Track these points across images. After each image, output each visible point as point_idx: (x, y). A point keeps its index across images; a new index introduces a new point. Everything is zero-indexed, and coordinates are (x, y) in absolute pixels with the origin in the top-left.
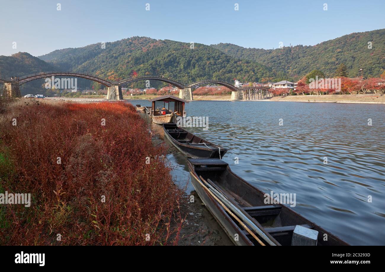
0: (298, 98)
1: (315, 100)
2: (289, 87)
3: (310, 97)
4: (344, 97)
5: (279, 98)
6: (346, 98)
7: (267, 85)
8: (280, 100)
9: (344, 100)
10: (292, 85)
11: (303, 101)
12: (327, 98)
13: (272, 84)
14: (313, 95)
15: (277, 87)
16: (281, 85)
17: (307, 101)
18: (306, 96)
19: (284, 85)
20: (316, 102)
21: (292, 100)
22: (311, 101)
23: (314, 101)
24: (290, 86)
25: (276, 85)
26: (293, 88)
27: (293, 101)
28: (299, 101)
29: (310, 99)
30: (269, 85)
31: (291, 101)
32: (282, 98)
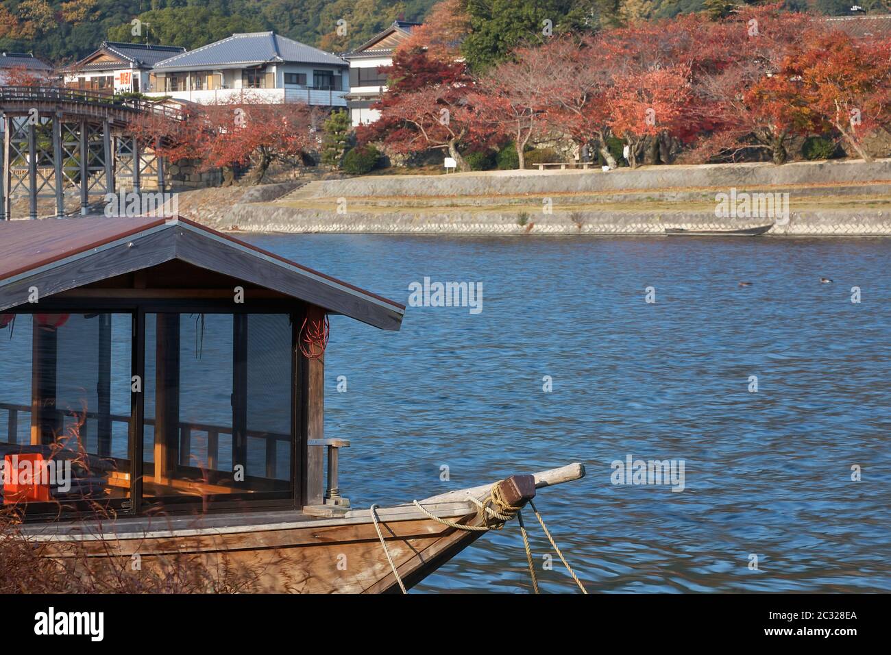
0: (421, 200)
1: (577, 218)
2: (301, 94)
3: (523, 187)
4: (808, 178)
5: (236, 207)
6: (826, 192)
7: (88, 77)
8: (256, 221)
9: (819, 213)
10: (329, 77)
11: (476, 228)
12: (671, 195)
13: (142, 67)
14: (541, 171)
15: (190, 94)
16: (230, 73)
17: (511, 227)
18: (488, 182)
19: (254, 75)
20: (588, 228)
21: (370, 220)
22: (541, 228)
23: (573, 228)
24: (310, 81)
25: (175, 78)
26: (343, 103)
27: (376, 227)
28: (433, 227)
29: (531, 210)
30: (116, 74)
31: (361, 228)
32: (268, 196)
